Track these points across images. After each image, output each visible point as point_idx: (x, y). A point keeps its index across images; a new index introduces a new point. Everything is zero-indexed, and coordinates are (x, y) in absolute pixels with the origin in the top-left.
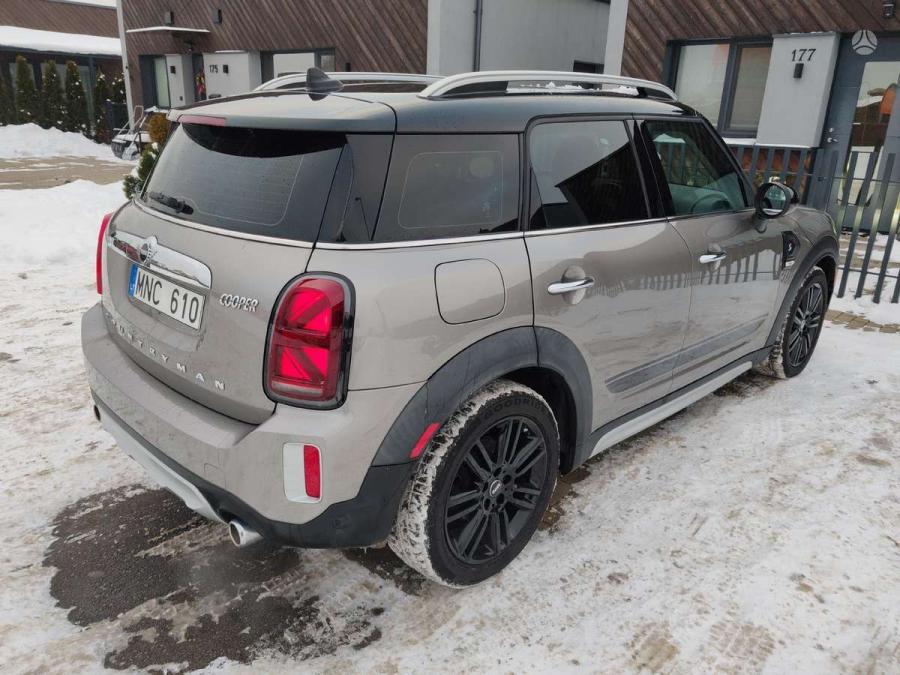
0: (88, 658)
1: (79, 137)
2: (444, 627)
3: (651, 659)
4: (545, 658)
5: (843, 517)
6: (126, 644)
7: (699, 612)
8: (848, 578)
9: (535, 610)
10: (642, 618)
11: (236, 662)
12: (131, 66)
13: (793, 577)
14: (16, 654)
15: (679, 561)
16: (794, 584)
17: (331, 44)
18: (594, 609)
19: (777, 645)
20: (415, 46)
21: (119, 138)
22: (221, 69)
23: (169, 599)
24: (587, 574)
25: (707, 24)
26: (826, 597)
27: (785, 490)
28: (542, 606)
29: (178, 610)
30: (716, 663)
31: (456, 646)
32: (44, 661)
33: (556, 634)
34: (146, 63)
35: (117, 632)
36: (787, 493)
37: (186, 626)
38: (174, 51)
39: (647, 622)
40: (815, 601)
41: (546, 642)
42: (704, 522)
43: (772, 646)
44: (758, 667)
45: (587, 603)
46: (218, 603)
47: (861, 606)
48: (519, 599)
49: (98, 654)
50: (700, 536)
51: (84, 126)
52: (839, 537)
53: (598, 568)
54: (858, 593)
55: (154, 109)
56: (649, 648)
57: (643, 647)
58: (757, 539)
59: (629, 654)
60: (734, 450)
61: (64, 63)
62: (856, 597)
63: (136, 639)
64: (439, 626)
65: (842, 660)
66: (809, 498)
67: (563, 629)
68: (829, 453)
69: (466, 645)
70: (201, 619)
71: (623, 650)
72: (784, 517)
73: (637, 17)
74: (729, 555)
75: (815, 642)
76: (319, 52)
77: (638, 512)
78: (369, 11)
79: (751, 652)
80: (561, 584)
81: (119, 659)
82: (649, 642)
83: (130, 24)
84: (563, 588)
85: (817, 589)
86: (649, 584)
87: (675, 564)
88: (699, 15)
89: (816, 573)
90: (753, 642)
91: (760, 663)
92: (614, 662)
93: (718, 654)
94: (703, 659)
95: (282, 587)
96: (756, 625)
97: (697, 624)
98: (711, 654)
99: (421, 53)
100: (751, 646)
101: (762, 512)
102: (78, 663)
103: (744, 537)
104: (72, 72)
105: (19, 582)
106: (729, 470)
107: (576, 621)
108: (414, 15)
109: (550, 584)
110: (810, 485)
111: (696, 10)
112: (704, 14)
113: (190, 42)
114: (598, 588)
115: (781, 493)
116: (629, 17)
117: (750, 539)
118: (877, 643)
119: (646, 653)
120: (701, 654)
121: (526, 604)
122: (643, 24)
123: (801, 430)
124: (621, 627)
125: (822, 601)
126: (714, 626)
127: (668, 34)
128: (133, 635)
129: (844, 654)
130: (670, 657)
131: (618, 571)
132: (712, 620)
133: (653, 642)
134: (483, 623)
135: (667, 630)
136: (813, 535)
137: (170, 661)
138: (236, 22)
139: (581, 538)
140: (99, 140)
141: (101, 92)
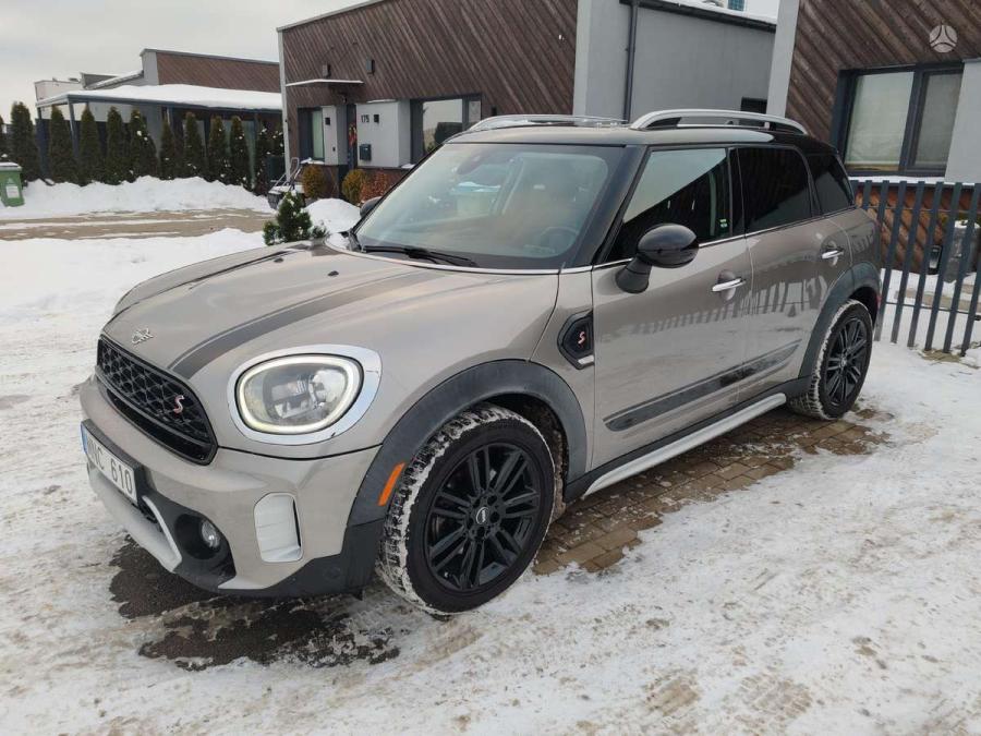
0: (126, 645)
1: (240, 189)
2: (461, 652)
3: (667, 702)
4: (555, 690)
5: (941, 584)
6: (162, 637)
7: (735, 663)
8: (924, 647)
9: (559, 645)
10: (670, 664)
11: (255, 663)
12: (290, 119)
13: (856, 640)
14: (66, 635)
15: (731, 614)
16: (857, 647)
17: (478, 90)
18: (622, 651)
19: (814, 704)
20: (562, 88)
21: (275, 190)
22: (372, 118)
23: (211, 603)
24: (625, 617)
25: (885, 50)
26: (889, 663)
27: (879, 553)
28: (568, 642)
29: (216, 613)
30: (737, 714)
31: (467, 670)
32: (87, 643)
33: (573, 670)
34: (304, 115)
35: (158, 626)
36: (880, 556)
37: (220, 627)
38: (329, 103)
39: (674, 668)
40: (875, 666)
41: (561, 675)
42: (771, 577)
43: (808, 705)
44: (783, 723)
45: (617, 645)
46: (253, 610)
47: (929, 677)
48: (545, 633)
49: (137, 644)
50: (765, 590)
51: (244, 179)
52: (926, 604)
53: (639, 613)
54: (929, 663)
55: (309, 161)
56: (668, 693)
57: (662, 691)
58: (828, 599)
59: (644, 696)
60: (833, 509)
61: (229, 119)
62: (926, 667)
63: (173, 634)
64: (457, 651)
65: (889, 728)
66: (905, 563)
67: (583, 666)
68: (948, 518)
69: (477, 670)
70: (234, 623)
71: (640, 691)
72: (868, 579)
73: (805, 46)
74: (789, 613)
75: (860, 707)
76: (467, 98)
77: (701, 563)
78: (517, 54)
79: (782, 709)
80: (594, 624)
81: (153, 649)
82: (670, 687)
83: (290, 78)
84: (595, 629)
85: (882, 654)
86: (690, 632)
87: (725, 616)
88: (876, 40)
89: (886, 638)
90: (787, 698)
91: (788, 720)
92: (626, 701)
93: (741, 705)
94: (724, 708)
95: (316, 603)
96: (796, 682)
97: (729, 674)
98: (734, 704)
99: (567, 94)
100: (783, 703)
101: (843, 573)
102: (116, 648)
103: (813, 596)
104: (236, 127)
105: (83, 577)
106: (821, 529)
107: (599, 660)
108: (561, 55)
109: (583, 623)
110: (911, 550)
111: (874, 36)
112: (881, 39)
113: (345, 94)
114: (633, 631)
115: (872, 556)
116: (796, 46)
117: (820, 598)
118: (936, 715)
119: (663, 697)
120: (723, 703)
121: (550, 639)
122: (811, 54)
123: (924, 494)
124: (645, 671)
125: (883, 666)
126: (747, 679)
127: (841, 63)
128: (170, 630)
129: (893, 723)
130: (688, 702)
131: (659, 617)
132: (746, 672)
133: (675, 687)
134: (500, 652)
135: (693, 678)
136: (895, 600)
137: (198, 656)
138: (388, 72)
139: (630, 582)
140: (258, 192)
141: (263, 145)
